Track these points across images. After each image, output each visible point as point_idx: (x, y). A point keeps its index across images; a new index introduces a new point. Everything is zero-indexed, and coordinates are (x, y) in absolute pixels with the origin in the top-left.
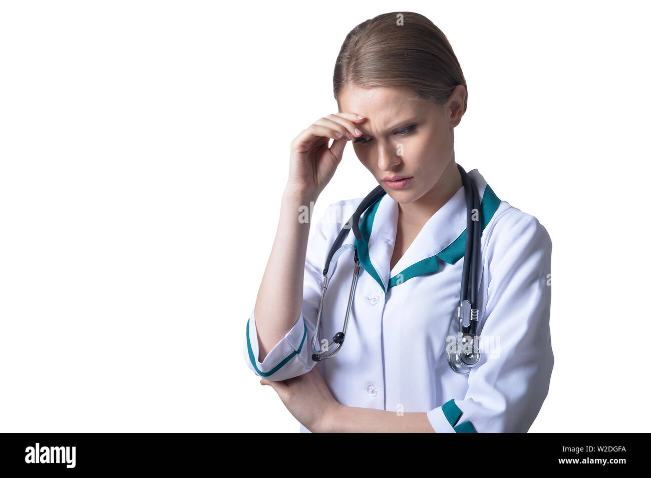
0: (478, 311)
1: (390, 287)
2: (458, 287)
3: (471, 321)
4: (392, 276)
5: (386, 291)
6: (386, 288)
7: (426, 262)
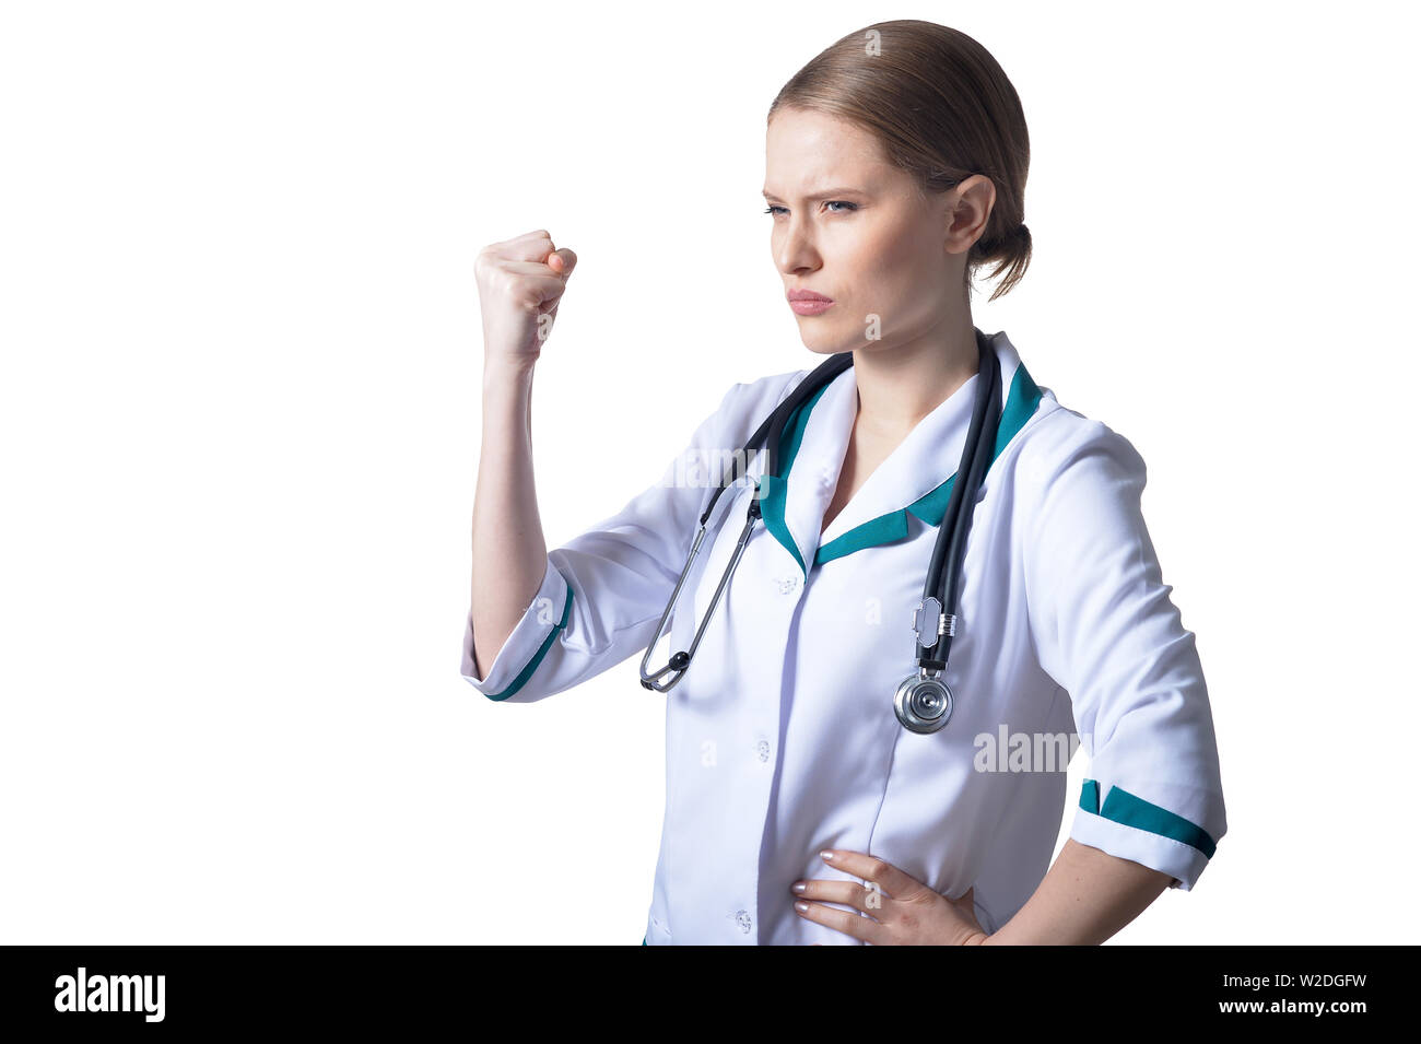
0: (954, 617)
1: (817, 566)
2: (923, 573)
3: (939, 636)
4: (823, 543)
5: (808, 572)
6: (809, 567)
7: (885, 521)
